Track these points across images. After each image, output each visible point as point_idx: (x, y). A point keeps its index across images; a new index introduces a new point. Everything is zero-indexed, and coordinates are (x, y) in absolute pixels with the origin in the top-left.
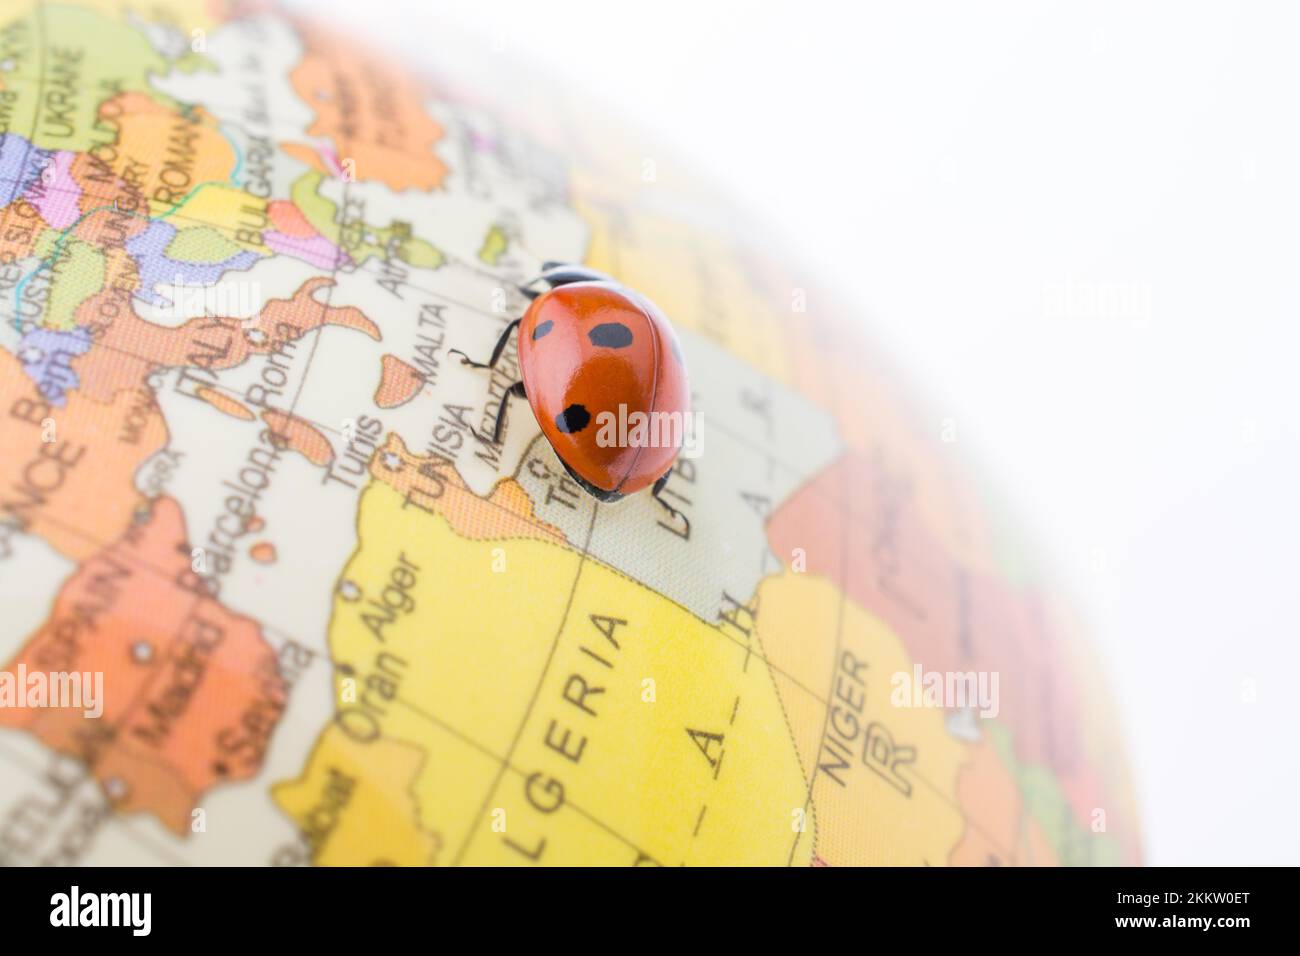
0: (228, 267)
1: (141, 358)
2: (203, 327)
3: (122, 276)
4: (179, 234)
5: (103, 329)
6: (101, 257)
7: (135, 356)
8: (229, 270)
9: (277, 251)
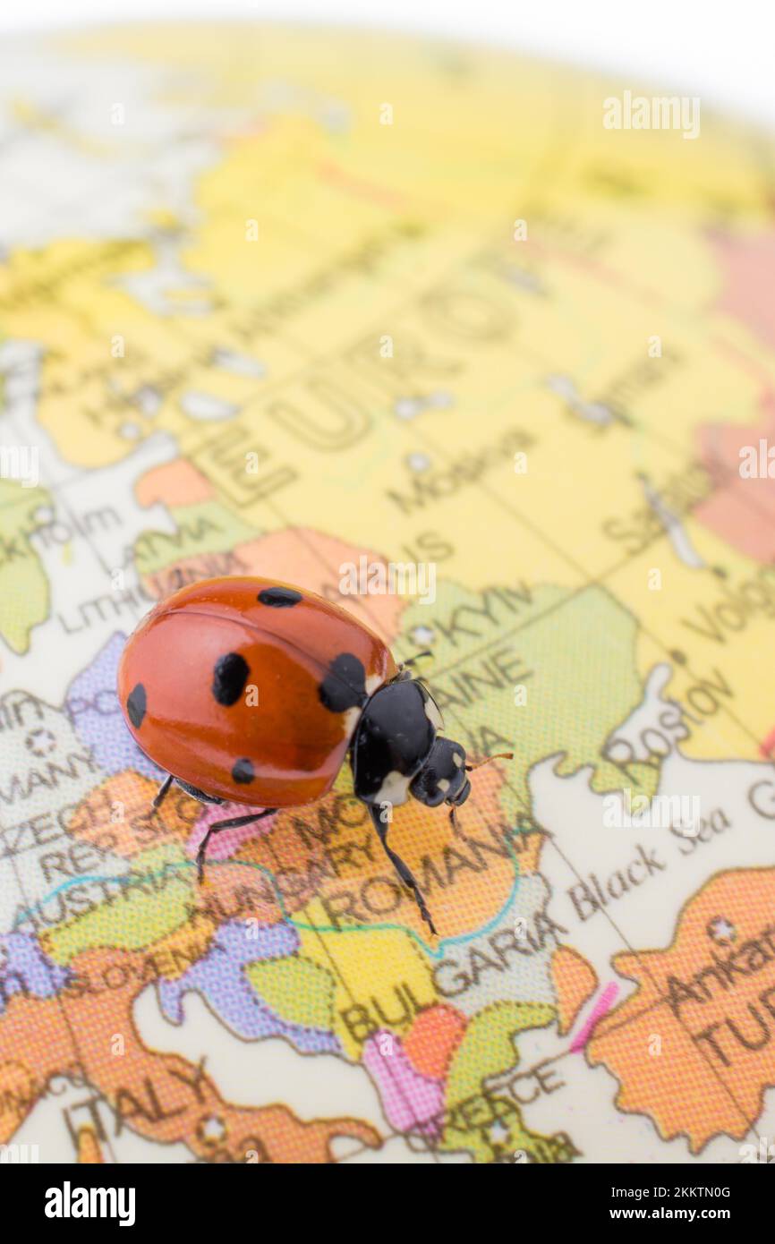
0: (289, 1034)
1: (77, 1050)
2: (174, 1073)
3: (176, 953)
4: (293, 959)
5: (86, 989)
6: (184, 917)
7: (74, 1043)
8: (284, 1039)
9: (365, 1061)
